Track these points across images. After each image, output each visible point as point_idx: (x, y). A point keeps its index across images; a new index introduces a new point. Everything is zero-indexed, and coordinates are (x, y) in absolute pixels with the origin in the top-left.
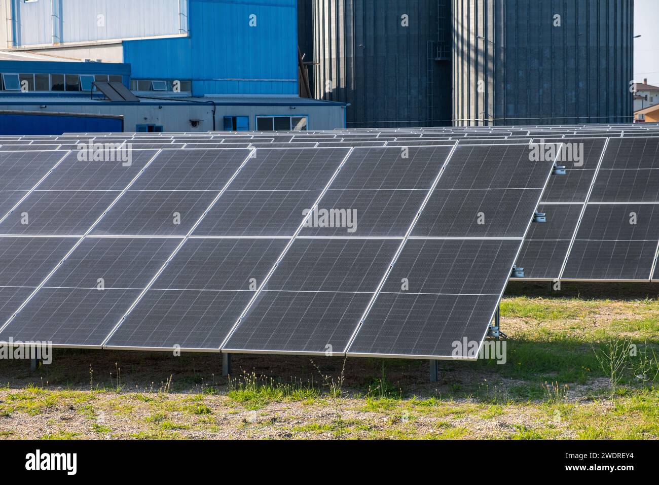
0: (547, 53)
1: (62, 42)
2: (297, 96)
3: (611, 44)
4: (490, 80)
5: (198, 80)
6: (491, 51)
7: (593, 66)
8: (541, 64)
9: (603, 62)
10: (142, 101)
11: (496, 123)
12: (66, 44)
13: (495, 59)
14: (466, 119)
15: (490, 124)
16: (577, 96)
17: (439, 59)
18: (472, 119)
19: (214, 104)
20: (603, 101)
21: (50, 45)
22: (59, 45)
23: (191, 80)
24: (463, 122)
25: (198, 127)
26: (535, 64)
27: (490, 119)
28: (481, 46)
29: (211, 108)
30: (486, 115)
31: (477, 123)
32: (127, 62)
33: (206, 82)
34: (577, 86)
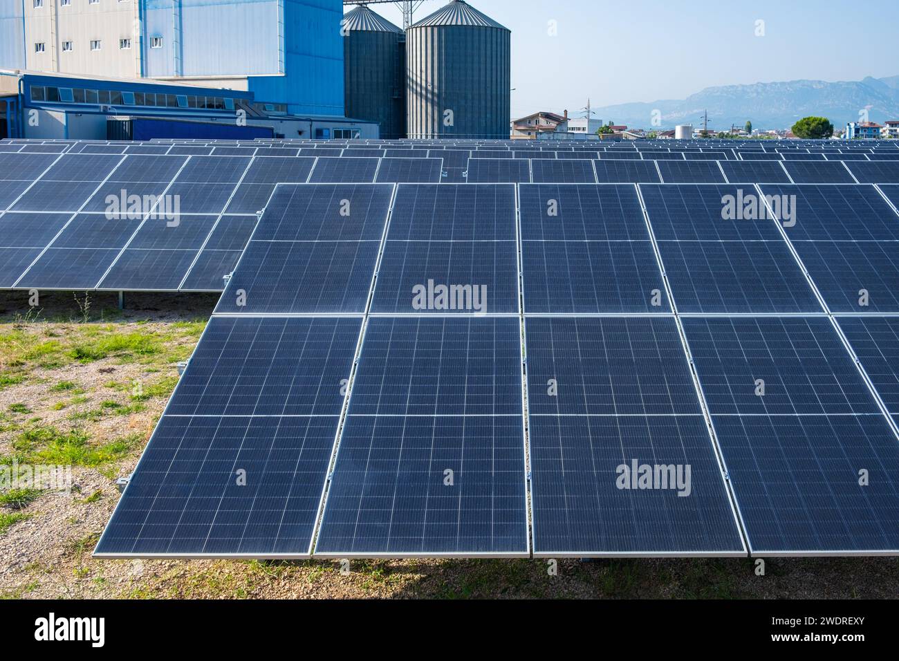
0: (470, 96)
1: (182, 75)
2: (344, 116)
3: (499, 93)
4: (436, 108)
5: (291, 104)
6: (436, 91)
7: (494, 105)
8: (466, 103)
9: (499, 103)
10: (270, 117)
11: (440, 137)
12: (185, 77)
13: (439, 96)
14: (419, 133)
15: (436, 137)
16: (486, 122)
17: (396, 97)
18: (424, 133)
19: (311, 121)
20: (499, 126)
21: (172, 77)
22: (180, 77)
23: (287, 105)
24: (417, 135)
25: (302, 135)
26: (463, 102)
27: (436, 134)
28: (430, 88)
29: (309, 123)
30: (433, 132)
31: (427, 136)
32: (251, 91)
33: (296, 106)
34: (486, 117)
